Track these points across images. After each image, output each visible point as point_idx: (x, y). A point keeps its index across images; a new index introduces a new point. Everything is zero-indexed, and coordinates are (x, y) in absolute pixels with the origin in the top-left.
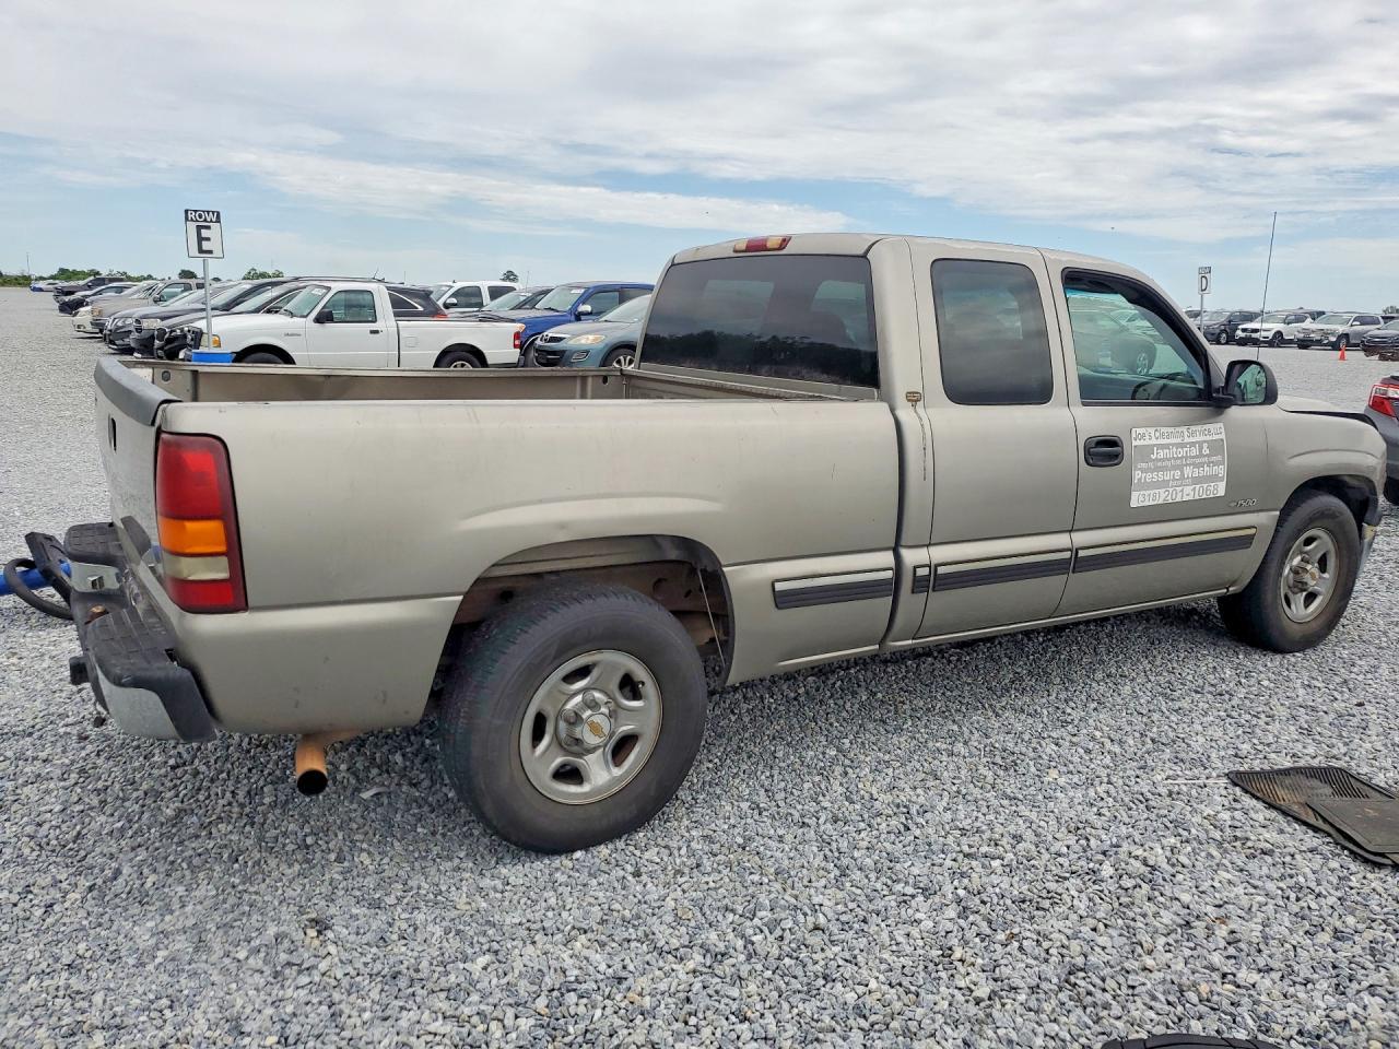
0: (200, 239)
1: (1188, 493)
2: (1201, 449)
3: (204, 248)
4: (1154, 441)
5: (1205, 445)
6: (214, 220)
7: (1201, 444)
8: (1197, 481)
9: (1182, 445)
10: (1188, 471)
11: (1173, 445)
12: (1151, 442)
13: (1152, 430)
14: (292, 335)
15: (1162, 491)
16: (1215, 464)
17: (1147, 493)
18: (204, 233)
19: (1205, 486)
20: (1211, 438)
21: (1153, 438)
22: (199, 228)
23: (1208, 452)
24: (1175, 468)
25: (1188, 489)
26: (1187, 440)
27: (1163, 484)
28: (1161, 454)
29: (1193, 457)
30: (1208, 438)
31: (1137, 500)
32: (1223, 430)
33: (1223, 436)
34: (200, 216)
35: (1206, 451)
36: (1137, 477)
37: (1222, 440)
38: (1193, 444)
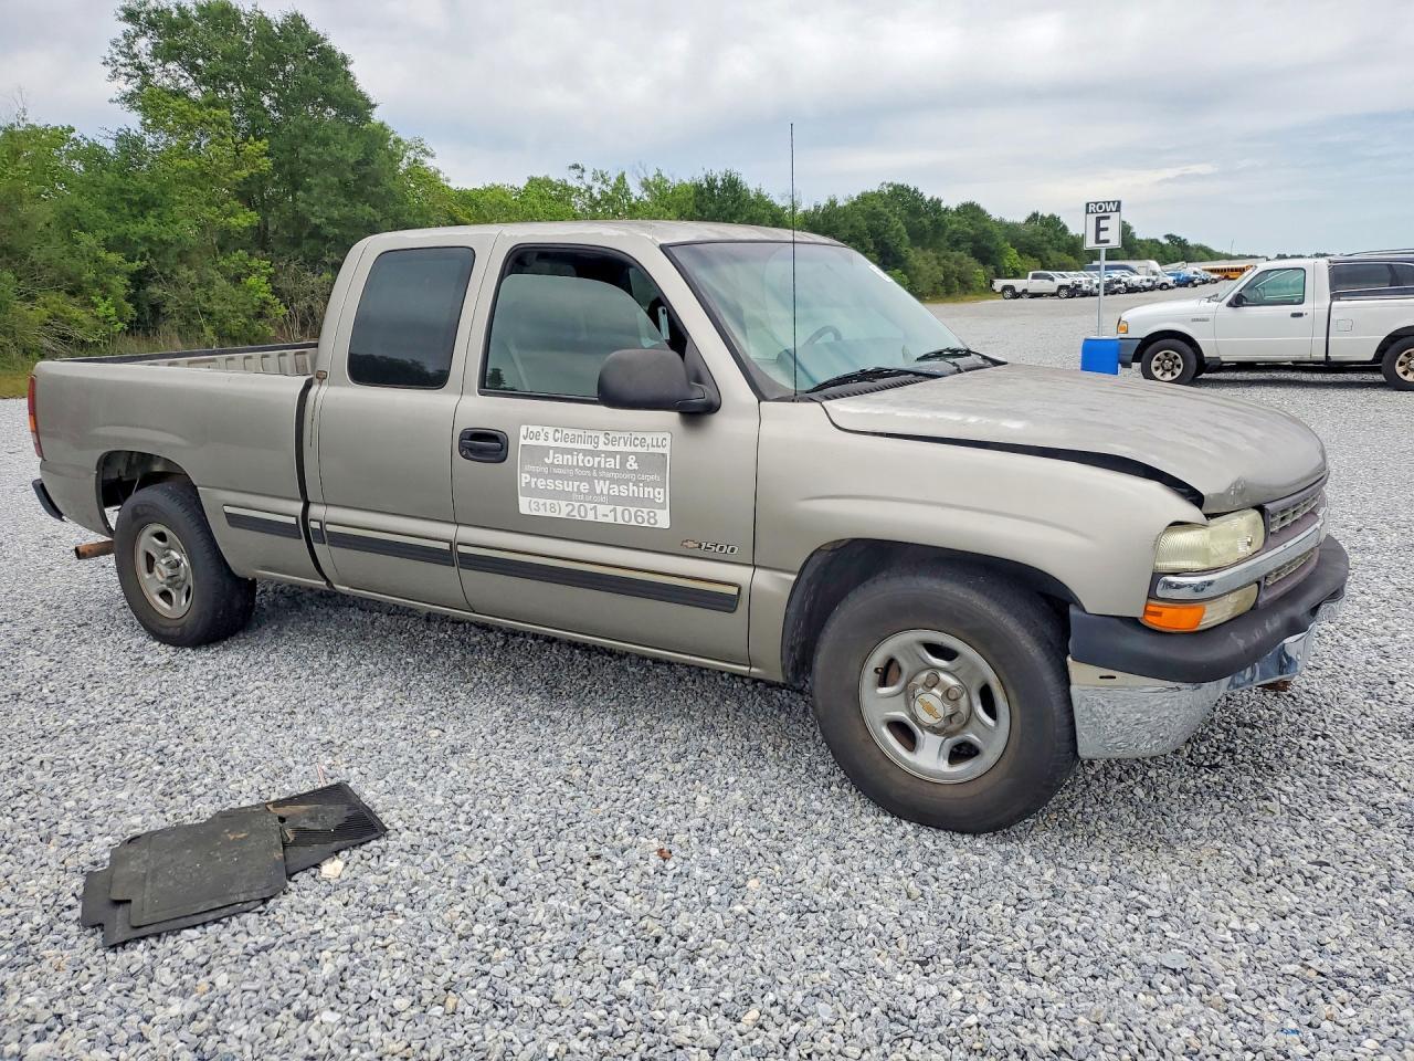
0: (1099, 230)
1: (604, 514)
2: (624, 462)
3: (1101, 238)
4: (551, 443)
5: (632, 459)
6: (1114, 209)
7: (624, 456)
8: (615, 500)
9: (594, 454)
10: (602, 486)
11: (579, 451)
12: (545, 444)
13: (550, 430)
14: (1197, 320)
15: (563, 503)
16: (647, 484)
17: (541, 501)
18: (1103, 224)
19: (633, 510)
20: (644, 450)
21: (551, 438)
22: (1098, 220)
23: (635, 466)
24: (581, 479)
25: (602, 509)
26: (602, 447)
27: (566, 496)
28: (560, 459)
29: (609, 470)
30: (639, 449)
31: (526, 506)
32: (668, 442)
33: (666, 451)
34: (1100, 208)
35: (632, 464)
36: (524, 481)
37: (664, 455)
38: (612, 454)
